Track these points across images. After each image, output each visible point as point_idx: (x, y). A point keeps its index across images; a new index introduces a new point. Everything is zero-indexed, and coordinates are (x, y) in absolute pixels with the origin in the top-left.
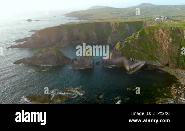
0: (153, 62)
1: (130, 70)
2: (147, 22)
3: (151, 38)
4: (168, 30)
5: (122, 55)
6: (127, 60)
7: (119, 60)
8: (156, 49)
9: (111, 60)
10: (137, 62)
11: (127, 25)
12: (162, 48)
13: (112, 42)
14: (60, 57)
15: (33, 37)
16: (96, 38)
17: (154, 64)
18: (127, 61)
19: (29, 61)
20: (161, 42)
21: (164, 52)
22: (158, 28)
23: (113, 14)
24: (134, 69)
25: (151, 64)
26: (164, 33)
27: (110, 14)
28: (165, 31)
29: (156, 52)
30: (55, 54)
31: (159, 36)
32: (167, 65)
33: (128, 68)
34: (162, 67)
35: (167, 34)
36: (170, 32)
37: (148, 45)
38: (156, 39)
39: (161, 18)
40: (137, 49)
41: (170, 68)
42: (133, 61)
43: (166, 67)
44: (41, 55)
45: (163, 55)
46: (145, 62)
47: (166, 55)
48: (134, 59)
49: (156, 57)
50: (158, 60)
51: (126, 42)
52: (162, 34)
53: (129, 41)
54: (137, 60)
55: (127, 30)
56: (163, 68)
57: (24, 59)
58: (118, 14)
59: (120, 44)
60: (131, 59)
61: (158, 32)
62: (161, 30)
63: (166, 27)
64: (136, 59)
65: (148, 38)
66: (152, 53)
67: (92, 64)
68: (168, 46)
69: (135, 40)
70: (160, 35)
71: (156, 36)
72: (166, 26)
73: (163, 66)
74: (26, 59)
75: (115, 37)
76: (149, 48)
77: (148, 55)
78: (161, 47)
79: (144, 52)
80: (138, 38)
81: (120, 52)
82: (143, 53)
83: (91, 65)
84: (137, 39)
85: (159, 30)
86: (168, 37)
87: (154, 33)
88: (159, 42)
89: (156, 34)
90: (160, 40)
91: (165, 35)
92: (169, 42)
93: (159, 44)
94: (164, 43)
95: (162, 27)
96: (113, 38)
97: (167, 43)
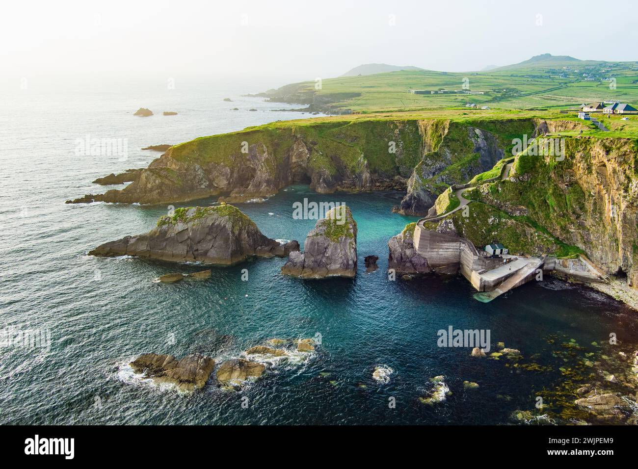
0: (570, 263)
1: (485, 288)
2: (548, 122)
3: (562, 176)
4: (623, 149)
5: (458, 236)
6: (475, 254)
7: (445, 252)
8: (578, 217)
9: (418, 252)
10: (510, 261)
11: (477, 131)
12: (601, 213)
13: (425, 191)
14: (245, 235)
15: (156, 169)
16: (366, 175)
17: (572, 271)
18: (476, 258)
19: (143, 247)
20: (599, 192)
21: (608, 228)
22: (587, 142)
23: (429, 92)
24: (498, 283)
25: (562, 269)
26: (609, 160)
27: (417, 93)
28: (613, 154)
29: (581, 226)
30: (229, 226)
31: (590, 172)
32: (622, 275)
33: (476, 280)
34: (600, 280)
35: (620, 164)
36: (632, 155)
37: (551, 201)
38: (581, 182)
39: (601, 106)
40: (511, 217)
41: (630, 286)
42: (495, 256)
43: (618, 282)
44: (180, 227)
45: (607, 237)
46: (538, 262)
47: (617, 240)
48: (498, 252)
49: (581, 246)
50: (586, 255)
51: (470, 189)
52: (604, 165)
53: (485, 189)
54: (508, 253)
55: (478, 149)
56: (608, 284)
57: (126, 240)
58: (445, 93)
59: (450, 197)
60: (489, 249)
61: (586, 158)
62: (597, 150)
63: (619, 139)
64: (505, 250)
65: (550, 178)
66: (564, 229)
67: (351, 262)
68: (623, 206)
69: (504, 182)
70: (594, 168)
71: (581, 171)
72: (617, 134)
73: (604, 277)
74: (132, 241)
75: (434, 174)
76: (555, 211)
77: (551, 239)
78: (598, 209)
79: (535, 225)
80: (516, 176)
81: (452, 226)
82: (532, 230)
83: (346, 266)
84: (512, 180)
85: (592, 150)
86: (625, 173)
87: (574, 162)
88: (592, 193)
89: (580, 163)
90: (596, 186)
91: (613, 166)
92: (627, 194)
93: (591, 198)
94: (609, 195)
95: (602, 141)
96: (429, 175)
97: (620, 195)
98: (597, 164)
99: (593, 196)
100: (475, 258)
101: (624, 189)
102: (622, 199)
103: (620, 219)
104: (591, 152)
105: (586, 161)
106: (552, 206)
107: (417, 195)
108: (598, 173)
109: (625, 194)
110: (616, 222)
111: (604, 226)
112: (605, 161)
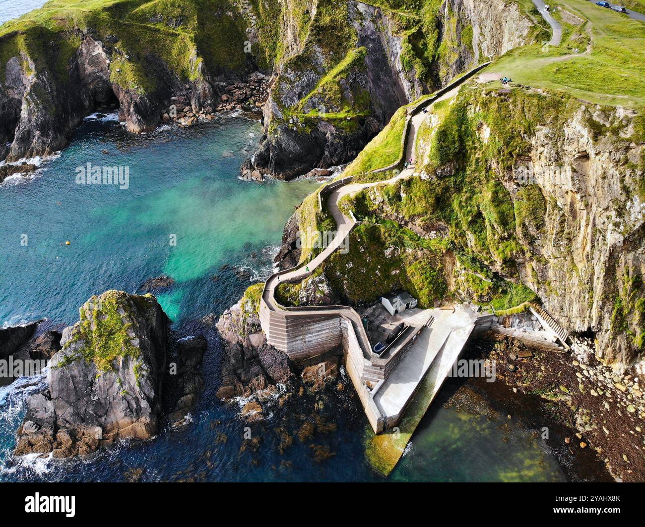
0: (514, 320)
3: (509, 168)
7: (316, 336)
8: (532, 241)
12: (570, 241)
17: (516, 333)
18: (368, 363)
20: (572, 205)
22: (560, 104)
25: (502, 329)
26: (597, 154)
28: (606, 142)
35: (617, 164)
37: (489, 213)
40: (422, 242)
45: (576, 281)
46: (466, 324)
47: (591, 290)
48: (402, 309)
49: (531, 285)
53: (376, 194)
54: (418, 306)
60: (388, 306)
61: (556, 139)
62: (578, 128)
64: (413, 303)
65: (488, 170)
69: (409, 182)
70: (567, 160)
71: (544, 162)
75: (300, 96)
76: (494, 231)
78: (567, 233)
80: (431, 170)
81: (324, 286)
84: (425, 175)
85: (568, 126)
86: (622, 181)
87: (533, 142)
88: (558, 204)
89: (543, 146)
90: (567, 193)
91: (604, 166)
92: (622, 220)
93: (556, 211)
94: (588, 213)
95: (587, 108)
96: (292, 100)
97: (608, 218)
98: (574, 153)
99: (560, 209)
100: (366, 364)
101: (617, 210)
102: (611, 226)
103: (603, 259)
104: (565, 129)
105: (555, 145)
106: (490, 222)
107: (277, 142)
108: (574, 171)
109: (618, 220)
110: (595, 261)
111: (573, 262)
112: (591, 152)
